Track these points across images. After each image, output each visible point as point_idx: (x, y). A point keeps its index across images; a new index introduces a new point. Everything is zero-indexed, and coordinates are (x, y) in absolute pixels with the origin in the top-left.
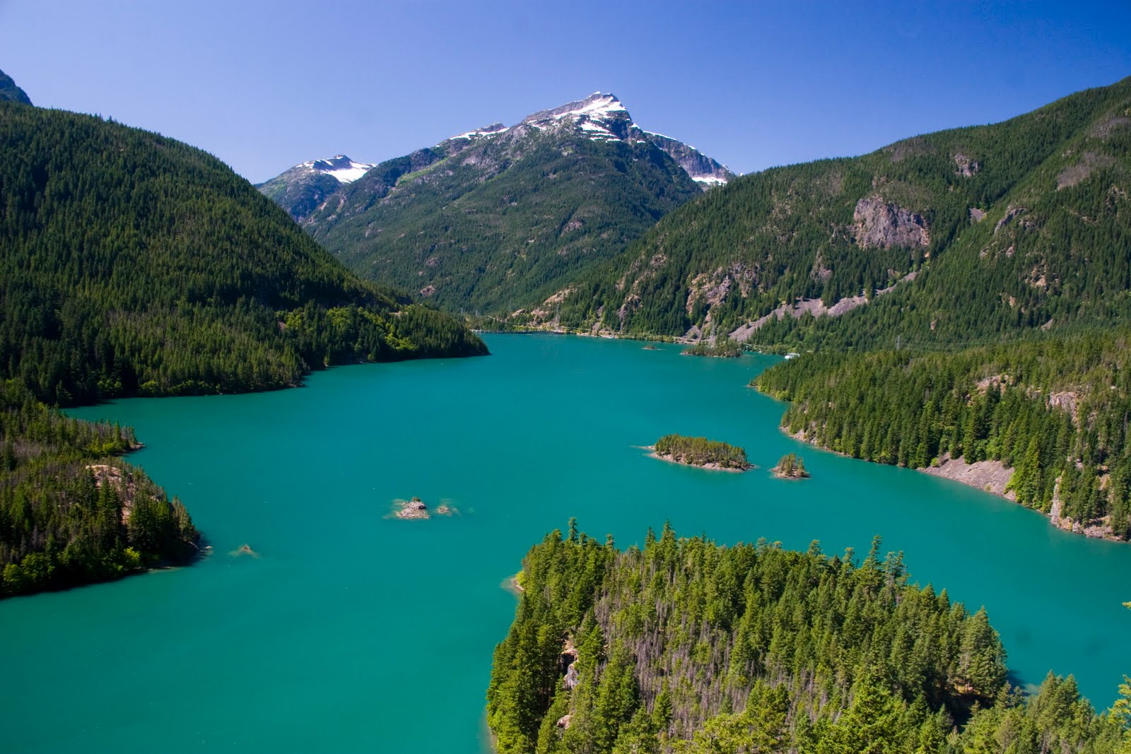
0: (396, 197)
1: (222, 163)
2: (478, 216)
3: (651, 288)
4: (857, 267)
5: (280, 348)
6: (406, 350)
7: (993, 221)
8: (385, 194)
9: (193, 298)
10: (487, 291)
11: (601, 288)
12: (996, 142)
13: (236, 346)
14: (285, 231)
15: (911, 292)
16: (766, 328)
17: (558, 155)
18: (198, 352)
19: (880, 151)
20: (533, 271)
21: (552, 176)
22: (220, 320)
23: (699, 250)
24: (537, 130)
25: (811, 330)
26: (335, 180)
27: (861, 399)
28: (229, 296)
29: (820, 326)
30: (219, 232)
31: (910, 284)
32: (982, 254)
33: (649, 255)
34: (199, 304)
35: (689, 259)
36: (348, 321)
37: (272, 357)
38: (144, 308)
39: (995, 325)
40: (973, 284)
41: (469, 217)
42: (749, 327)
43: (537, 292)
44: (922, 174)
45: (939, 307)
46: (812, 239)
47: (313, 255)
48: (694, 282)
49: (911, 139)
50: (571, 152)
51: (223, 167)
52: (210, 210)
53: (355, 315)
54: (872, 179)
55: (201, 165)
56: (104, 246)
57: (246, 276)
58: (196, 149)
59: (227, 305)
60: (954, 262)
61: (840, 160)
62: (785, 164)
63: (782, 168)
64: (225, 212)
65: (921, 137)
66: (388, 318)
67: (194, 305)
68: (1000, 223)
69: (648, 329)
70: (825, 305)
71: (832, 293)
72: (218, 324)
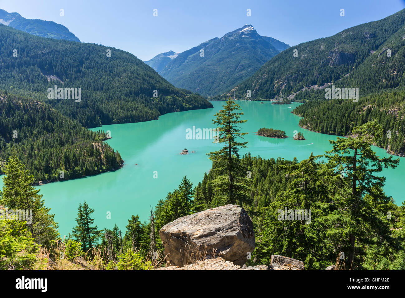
0: (188, 62)
1: (134, 55)
2: (212, 66)
3: (262, 85)
4: (329, 73)
5: (151, 109)
6: (189, 107)
7: (377, 54)
8: (184, 62)
9: (126, 95)
10: (215, 89)
11: (248, 85)
12: (380, 26)
13: (138, 108)
14: (152, 74)
15: (347, 80)
16: (299, 94)
17: (235, 46)
18: (128, 111)
19: (338, 34)
20: (228, 82)
21: (233, 53)
22: (134, 101)
23: (277, 72)
24: (228, 38)
25: (314, 94)
26: (170, 58)
27: (324, 114)
28: (137, 94)
29: (317, 93)
30: (133, 76)
31: (347, 77)
32: (373, 65)
33: (262, 74)
34: (128, 97)
35: (274, 75)
36: (172, 100)
37: (150, 111)
38: (112, 99)
39: (378, 88)
40: (369, 75)
41: (209, 67)
42: (293, 95)
43: (229, 88)
44: (352, 40)
45: (357, 84)
46: (314, 65)
47: (161, 81)
48: (276, 82)
49: (348, 29)
50: (238, 44)
51: (134, 57)
52: (130, 69)
53: (173, 97)
54: (334, 43)
55: (127, 56)
56: (101, 82)
57: (141, 88)
58: (125, 52)
59: (136, 96)
60: (363, 69)
61: (324, 39)
62: (305, 42)
63: (304, 43)
64: (135, 70)
65: (352, 28)
66: (183, 98)
67: (127, 97)
68: (380, 54)
69: (262, 97)
70: (318, 86)
71: (321, 82)
72: (134, 102)
